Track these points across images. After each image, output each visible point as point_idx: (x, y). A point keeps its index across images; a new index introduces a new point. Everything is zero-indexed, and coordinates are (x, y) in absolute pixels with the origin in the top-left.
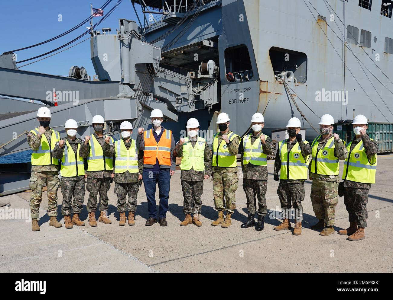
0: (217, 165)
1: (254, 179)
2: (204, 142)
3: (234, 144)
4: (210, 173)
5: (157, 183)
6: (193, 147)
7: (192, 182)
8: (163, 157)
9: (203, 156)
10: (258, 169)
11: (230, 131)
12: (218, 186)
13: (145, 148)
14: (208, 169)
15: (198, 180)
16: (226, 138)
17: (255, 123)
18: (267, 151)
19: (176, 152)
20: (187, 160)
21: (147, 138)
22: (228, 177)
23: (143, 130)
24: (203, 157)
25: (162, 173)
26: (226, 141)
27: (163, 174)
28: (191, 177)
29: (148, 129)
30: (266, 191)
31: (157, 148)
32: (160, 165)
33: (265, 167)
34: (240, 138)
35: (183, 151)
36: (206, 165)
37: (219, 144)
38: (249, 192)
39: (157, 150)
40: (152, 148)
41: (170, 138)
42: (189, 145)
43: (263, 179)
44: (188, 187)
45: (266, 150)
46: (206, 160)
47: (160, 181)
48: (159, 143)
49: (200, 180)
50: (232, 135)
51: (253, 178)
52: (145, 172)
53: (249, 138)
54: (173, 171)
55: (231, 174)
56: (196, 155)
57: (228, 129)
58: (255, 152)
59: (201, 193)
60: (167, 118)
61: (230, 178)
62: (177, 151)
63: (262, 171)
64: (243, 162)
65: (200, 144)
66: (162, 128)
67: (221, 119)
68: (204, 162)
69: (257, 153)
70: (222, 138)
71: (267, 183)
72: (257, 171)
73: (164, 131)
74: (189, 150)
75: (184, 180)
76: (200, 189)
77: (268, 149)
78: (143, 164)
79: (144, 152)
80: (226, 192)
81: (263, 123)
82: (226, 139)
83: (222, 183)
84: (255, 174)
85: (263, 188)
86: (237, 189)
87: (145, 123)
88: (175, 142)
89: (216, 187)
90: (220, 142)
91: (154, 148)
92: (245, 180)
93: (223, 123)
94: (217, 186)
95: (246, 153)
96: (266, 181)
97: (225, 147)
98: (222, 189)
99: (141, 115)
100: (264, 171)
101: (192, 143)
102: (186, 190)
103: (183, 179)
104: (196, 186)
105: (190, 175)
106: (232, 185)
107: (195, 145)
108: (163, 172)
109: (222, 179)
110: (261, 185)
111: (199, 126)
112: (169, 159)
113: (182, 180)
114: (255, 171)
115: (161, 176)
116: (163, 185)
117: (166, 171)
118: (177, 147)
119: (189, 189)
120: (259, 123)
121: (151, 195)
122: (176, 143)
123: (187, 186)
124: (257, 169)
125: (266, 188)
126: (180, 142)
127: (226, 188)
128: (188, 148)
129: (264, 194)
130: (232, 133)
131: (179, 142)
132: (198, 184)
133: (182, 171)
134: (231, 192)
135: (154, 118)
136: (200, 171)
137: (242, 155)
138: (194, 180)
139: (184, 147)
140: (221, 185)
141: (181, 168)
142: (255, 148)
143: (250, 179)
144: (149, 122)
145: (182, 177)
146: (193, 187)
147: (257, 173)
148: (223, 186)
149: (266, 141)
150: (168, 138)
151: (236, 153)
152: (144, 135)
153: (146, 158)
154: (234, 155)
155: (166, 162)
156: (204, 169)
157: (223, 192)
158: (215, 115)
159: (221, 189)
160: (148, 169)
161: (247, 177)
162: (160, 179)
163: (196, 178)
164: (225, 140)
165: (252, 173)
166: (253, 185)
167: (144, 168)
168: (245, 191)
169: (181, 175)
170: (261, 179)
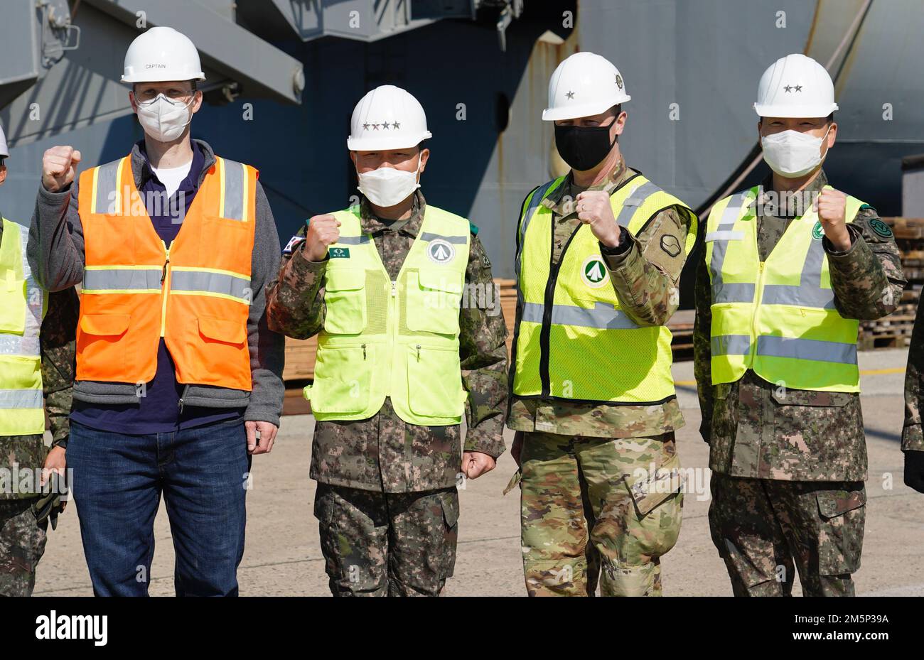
0: (546, 386)
1: (779, 474)
2: (461, 240)
3: (651, 252)
4: (497, 438)
5: (162, 501)
6: (394, 272)
7: (386, 495)
8: (201, 335)
9: (455, 329)
10: (805, 415)
11: (630, 173)
12: (553, 525)
13: (89, 279)
14: (483, 411)
15: (425, 485)
16: (598, 213)
17: (780, 124)
18: (863, 292)
19: (279, 305)
20: (354, 355)
21: (98, 211)
22: (616, 463)
23: (73, 162)
24: (451, 336)
25: (195, 440)
26: (599, 228)
27: (203, 444)
28: (378, 462)
29: (108, 156)
30: (859, 553)
31: (163, 280)
32: (185, 385)
33: (847, 400)
34: (693, 216)
35: (327, 296)
36: (472, 384)
37: (558, 251)
38: (749, 561)
39: (165, 292)
40: (129, 280)
41: (247, 214)
42: (367, 256)
43: (834, 477)
44: (361, 530)
45: (853, 291)
46: (471, 356)
47: (185, 491)
48: (177, 249)
49: (435, 485)
50: (641, 194)
51: (773, 470)
52: (86, 433)
53: (747, 218)
54: (267, 427)
55: (637, 448)
56: (412, 325)
57: (614, 159)
58: (784, 303)
59: (441, 568)
60: (230, 81)
61: (626, 468)
62: (289, 299)
63: (831, 429)
64: (709, 372)
65: (435, 249)
66: (198, 150)
67: (570, 95)
68: (463, 368)
69: (797, 308)
70: (575, 215)
71: (863, 499)
72: (797, 427)
73: (211, 169)
74: (362, 294)
75: (334, 481)
76: (436, 541)
77: (867, 283)
78: (71, 378)
79: (78, 303)
80: (607, 562)
81: (831, 118)
82: (598, 221)
83: (580, 503)
84: (787, 446)
85: (835, 533)
86: (671, 539)
87: (87, 111)
88: (277, 240)
89: (538, 532)
90: (563, 243)
91: (147, 279)
92: (721, 483)
93: (585, 120)
94: (547, 523)
95: (727, 313)
96: (859, 485)
97: (595, 272)
98: (580, 540)
99: (65, 62)
100: (841, 423)
101: (387, 246)
102: (345, 548)
103: (324, 480)
104: (413, 523)
105: (372, 453)
106: (640, 517)
107: (404, 256)
108: (198, 432)
109: (582, 477)
110: (825, 519)
111: (428, 135)
112: (240, 346)
113: (319, 484)
114: (780, 428)
115: (188, 457)
116: (204, 519)
117: (220, 426)
118: (287, 273)
119: (368, 541)
120: (803, 125)
121: (121, 582)
122: (284, 244)
123: (352, 522)
124: (796, 414)
125: (860, 533)
126: (312, 241)
127: (606, 536)
128: (359, 280)
129: (846, 576)
130: (641, 181)
131: (298, 239)
132: (421, 512)
133: (319, 426)
134: (636, 562)
135: (143, 88)
136: (434, 423)
137: (704, 322)
138: (396, 487)
139: (336, 269)
140: (572, 517)
141: (316, 407)
142: (782, 277)
143: (755, 474)
144: (115, 104)
145: (324, 465)
146: (391, 533)
147: (797, 439)
148: (585, 525)
149: (851, 228)
150: (237, 211)
151: (661, 309)
152: (81, 196)
153: (95, 338)
154: (650, 322)
155: (222, 369)
156: (460, 410)
157: (583, 560)
158: (538, 57)
159: (573, 540)
160: (105, 412)
161: (735, 462)
162: (183, 477)
163: (407, 473)
164: (594, 222)
165: (768, 436)
166: (777, 520)
167: (79, 405)
168: (724, 553)
169: (314, 455)
170: (821, 477)
